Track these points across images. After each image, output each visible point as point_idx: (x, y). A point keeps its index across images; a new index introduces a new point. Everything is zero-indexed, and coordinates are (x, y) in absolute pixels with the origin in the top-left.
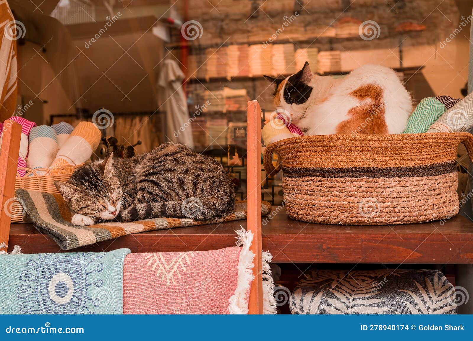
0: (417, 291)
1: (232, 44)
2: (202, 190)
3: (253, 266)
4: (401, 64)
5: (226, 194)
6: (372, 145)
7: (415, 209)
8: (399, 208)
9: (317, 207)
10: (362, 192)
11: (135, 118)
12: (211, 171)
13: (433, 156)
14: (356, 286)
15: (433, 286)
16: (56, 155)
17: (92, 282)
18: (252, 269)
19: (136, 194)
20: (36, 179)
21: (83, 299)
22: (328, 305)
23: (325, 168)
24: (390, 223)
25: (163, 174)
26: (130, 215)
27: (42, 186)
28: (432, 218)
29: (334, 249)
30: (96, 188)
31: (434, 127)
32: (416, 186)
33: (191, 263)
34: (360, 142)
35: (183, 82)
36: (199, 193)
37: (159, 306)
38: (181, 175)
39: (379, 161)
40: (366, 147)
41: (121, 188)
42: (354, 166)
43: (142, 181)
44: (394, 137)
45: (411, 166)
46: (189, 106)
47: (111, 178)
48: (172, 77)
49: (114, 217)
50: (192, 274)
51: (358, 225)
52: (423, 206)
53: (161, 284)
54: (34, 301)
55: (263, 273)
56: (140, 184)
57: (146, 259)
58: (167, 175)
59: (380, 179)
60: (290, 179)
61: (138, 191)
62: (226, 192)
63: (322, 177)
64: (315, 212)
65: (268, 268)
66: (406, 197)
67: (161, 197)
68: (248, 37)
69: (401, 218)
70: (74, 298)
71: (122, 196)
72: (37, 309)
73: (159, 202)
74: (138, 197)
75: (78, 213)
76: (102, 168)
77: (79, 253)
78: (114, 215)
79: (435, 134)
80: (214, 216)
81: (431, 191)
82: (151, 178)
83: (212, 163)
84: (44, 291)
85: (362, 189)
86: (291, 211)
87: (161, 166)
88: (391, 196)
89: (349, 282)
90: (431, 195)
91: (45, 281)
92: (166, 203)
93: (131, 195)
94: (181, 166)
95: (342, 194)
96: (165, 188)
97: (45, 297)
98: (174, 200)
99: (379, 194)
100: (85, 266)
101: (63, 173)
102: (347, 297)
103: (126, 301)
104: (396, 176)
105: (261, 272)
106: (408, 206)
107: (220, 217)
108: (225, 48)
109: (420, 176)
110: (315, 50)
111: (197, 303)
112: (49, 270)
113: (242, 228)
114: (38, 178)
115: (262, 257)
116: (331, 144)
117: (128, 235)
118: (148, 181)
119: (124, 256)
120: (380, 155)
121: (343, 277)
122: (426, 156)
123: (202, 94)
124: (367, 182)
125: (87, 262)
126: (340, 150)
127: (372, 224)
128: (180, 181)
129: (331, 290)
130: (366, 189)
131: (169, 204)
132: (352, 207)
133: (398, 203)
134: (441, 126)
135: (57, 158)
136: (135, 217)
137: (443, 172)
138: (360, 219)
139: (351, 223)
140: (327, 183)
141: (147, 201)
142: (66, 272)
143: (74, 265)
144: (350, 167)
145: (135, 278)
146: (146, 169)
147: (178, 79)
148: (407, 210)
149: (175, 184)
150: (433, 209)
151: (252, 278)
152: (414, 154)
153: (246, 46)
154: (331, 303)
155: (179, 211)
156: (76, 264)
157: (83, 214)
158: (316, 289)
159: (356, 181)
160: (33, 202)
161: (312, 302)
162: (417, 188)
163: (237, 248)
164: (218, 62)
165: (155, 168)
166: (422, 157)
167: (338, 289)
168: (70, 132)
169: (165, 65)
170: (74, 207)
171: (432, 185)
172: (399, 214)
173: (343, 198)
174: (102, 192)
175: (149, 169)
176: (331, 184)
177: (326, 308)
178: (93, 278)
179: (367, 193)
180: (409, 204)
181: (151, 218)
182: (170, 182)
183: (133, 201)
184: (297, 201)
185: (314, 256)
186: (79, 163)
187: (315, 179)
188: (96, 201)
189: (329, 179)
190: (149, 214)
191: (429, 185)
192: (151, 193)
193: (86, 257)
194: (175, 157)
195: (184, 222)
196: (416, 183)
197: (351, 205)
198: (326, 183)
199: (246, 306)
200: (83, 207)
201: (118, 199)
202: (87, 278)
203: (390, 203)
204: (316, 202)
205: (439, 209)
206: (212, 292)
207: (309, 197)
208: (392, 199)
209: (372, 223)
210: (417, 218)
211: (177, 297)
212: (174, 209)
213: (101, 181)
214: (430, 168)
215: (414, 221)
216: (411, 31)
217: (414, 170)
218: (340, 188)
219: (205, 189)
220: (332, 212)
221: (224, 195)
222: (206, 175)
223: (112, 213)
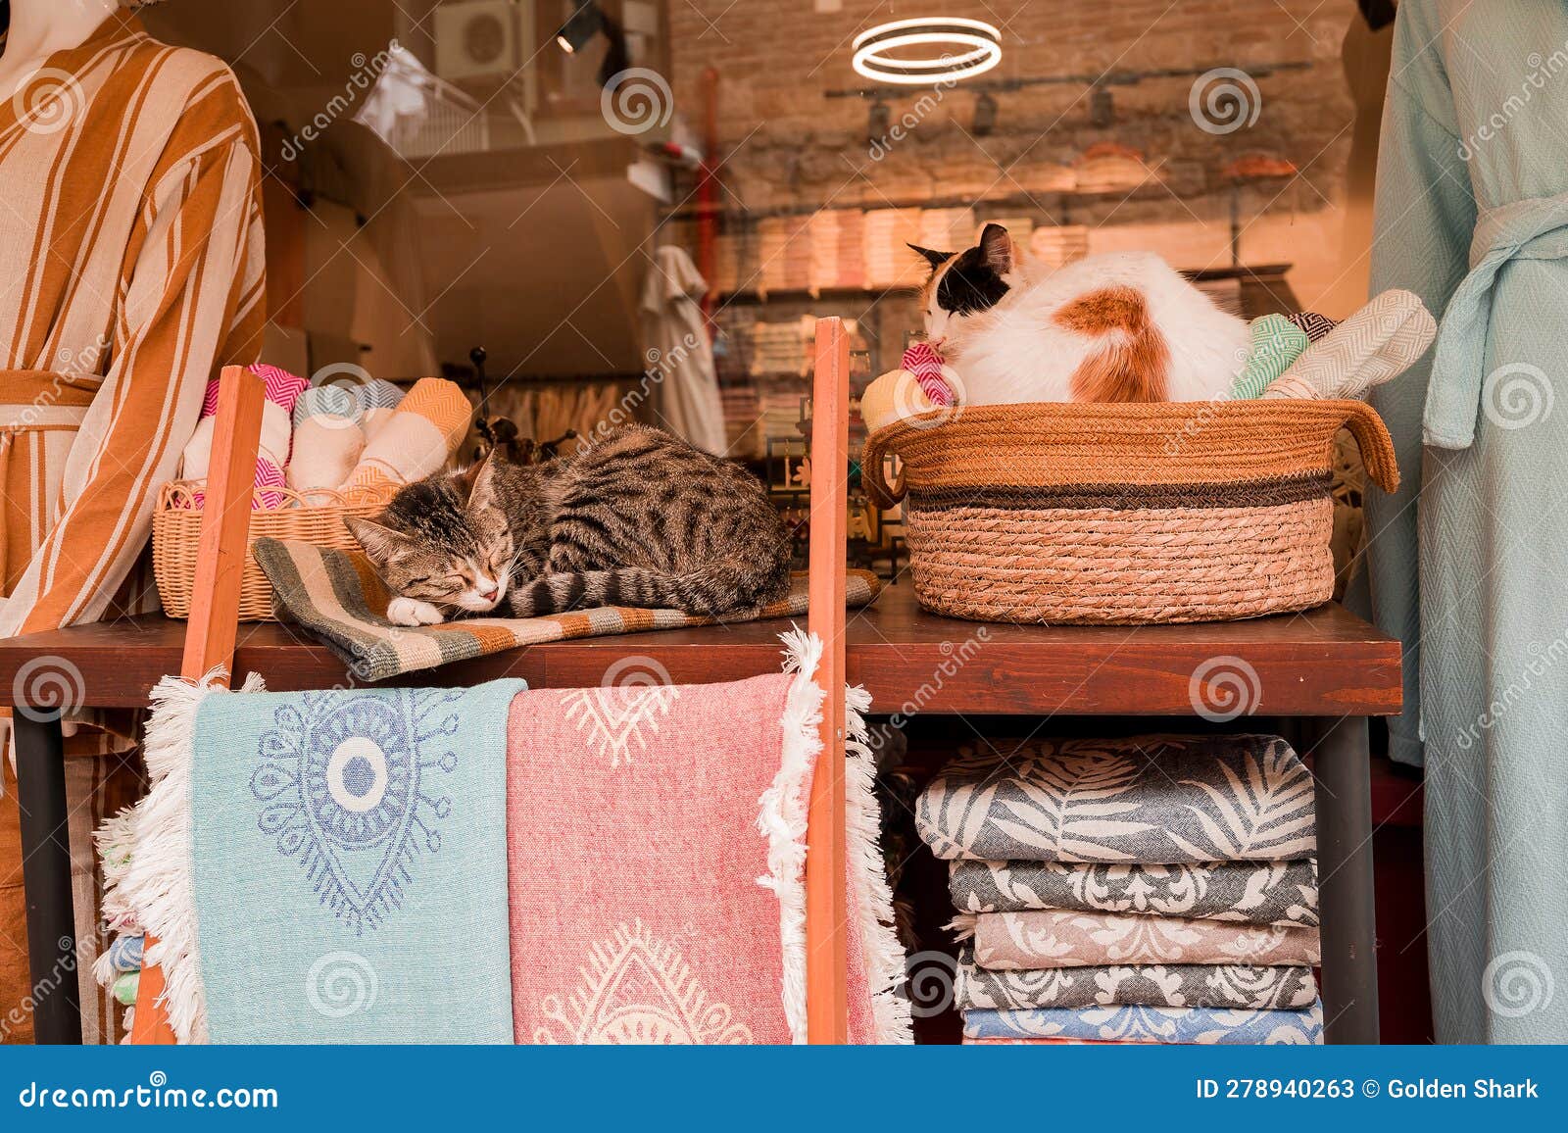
0: (1222, 783)
1: (822, 207)
2: (708, 540)
3: (819, 718)
4: (1235, 260)
5: (767, 551)
6: (1121, 429)
7: (1223, 587)
8: (1183, 584)
9: (986, 582)
10: (1096, 545)
11: (585, 389)
12: (731, 495)
13: (1271, 456)
14: (1077, 771)
15: (1262, 771)
16: (358, 459)
17: (431, 758)
18: (819, 726)
19: (548, 550)
20: (306, 514)
21: (411, 799)
22: (1009, 816)
23: (1006, 486)
24: (1160, 619)
25: (614, 503)
26: (532, 600)
27: (320, 532)
28: (1265, 607)
29: (1020, 679)
30: (448, 535)
31: (1276, 388)
32: (1228, 530)
33: (671, 713)
34: (1091, 421)
35: (704, 303)
36: (700, 549)
37: (593, 815)
38: (656, 504)
39: (1137, 467)
40: (1105, 433)
41: (510, 534)
42: (1076, 481)
43: (562, 519)
44: (1176, 410)
45: (1217, 481)
46: (718, 361)
47: (484, 511)
48: (677, 290)
49: (494, 605)
50: (674, 738)
51: (1083, 625)
52: (1243, 578)
53: (597, 763)
54: (291, 806)
55: (848, 739)
56: (558, 525)
57: (562, 702)
58: (626, 505)
59: (1138, 513)
60: (924, 515)
61: (552, 543)
62: (766, 546)
63: (998, 507)
64: (982, 594)
65: (859, 725)
66: (1201, 556)
67: (608, 558)
68: (863, 190)
69: (1188, 608)
70: (390, 798)
71: (513, 554)
72: (301, 824)
73: (602, 569)
74: (552, 557)
75: (403, 596)
76: (465, 486)
77: (402, 690)
78: (493, 601)
79: (1277, 403)
80: (736, 604)
81: (1264, 543)
82: (585, 511)
83: (734, 476)
84: (316, 781)
85: (1095, 537)
86: (925, 593)
87: (608, 482)
88: (1165, 555)
89: (1062, 764)
90: (1263, 553)
91: (318, 756)
92: (621, 572)
93: (535, 553)
94: (657, 483)
95: (1046, 548)
96: (617, 536)
97: (319, 795)
98: (640, 566)
99: (1136, 549)
100: (416, 721)
101: (373, 502)
102: (1053, 799)
103: (513, 805)
104: (1179, 505)
105: (843, 734)
106: (1206, 579)
107: (751, 605)
108: (805, 218)
109: (1237, 507)
110: (1027, 222)
111: (686, 810)
112: (327, 729)
113: (796, 627)
114: (310, 513)
115: (847, 699)
116: (1021, 426)
117: (522, 648)
118: (576, 518)
119: (509, 698)
120: (1141, 454)
121: (1047, 751)
122: (1255, 458)
123: (748, 332)
124: (1108, 519)
125: (419, 710)
126: (1045, 443)
127: (1118, 623)
128: (654, 519)
129: (1015, 781)
130: (1105, 536)
131: (628, 574)
132: (1069, 582)
133: (1182, 571)
134: (1292, 385)
135: (362, 463)
136: (543, 606)
137: (1295, 498)
138: (1088, 610)
139: (1067, 620)
140: (1011, 522)
141: (573, 567)
142: (368, 734)
143: (389, 717)
144: (1065, 482)
145: (536, 748)
146: (572, 491)
147: (691, 292)
148: (1203, 587)
149: (641, 525)
150: (1268, 587)
151: (816, 746)
152: (1224, 453)
153: (858, 212)
154: (1015, 812)
155: (650, 592)
156: (392, 715)
157: (415, 598)
158: (979, 779)
159: (1081, 517)
160: (296, 570)
161: (968, 810)
162: (1229, 535)
163: (784, 677)
164: (787, 251)
165: (596, 486)
166: (1244, 459)
167: (1034, 779)
168: (394, 405)
169: (660, 260)
170: (393, 580)
171: (1266, 529)
172: (1184, 599)
173: (1049, 559)
174: (463, 543)
175: (580, 488)
176: (1019, 526)
177: (1004, 826)
178: (432, 749)
179: (1106, 546)
180: (1209, 574)
181: (582, 609)
182: (629, 520)
183: (540, 569)
184: (939, 567)
185: (972, 696)
186: (412, 477)
187: (983, 515)
188: (448, 564)
189: (1016, 513)
190: (577, 599)
191: (1259, 529)
192: (582, 548)
193: (418, 698)
194: (644, 460)
195: (663, 617)
196: (1226, 523)
197: (1068, 575)
198: (1007, 524)
199: (803, 814)
200: (416, 580)
201: (503, 562)
202: (420, 749)
203: (1162, 572)
204: (984, 569)
205: (1281, 587)
206: (721, 783)
207: (969, 557)
208: (1166, 563)
209: (1117, 619)
210: (1226, 609)
211: (636, 795)
212: (639, 587)
213: (461, 517)
214: (1264, 486)
215: (1220, 615)
216: (1260, 178)
217: (1223, 491)
218: (1041, 536)
219: (715, 537)
220: (1022, 592)
221: (761, 554)
222: (719, 503)
223: (486, 596)
